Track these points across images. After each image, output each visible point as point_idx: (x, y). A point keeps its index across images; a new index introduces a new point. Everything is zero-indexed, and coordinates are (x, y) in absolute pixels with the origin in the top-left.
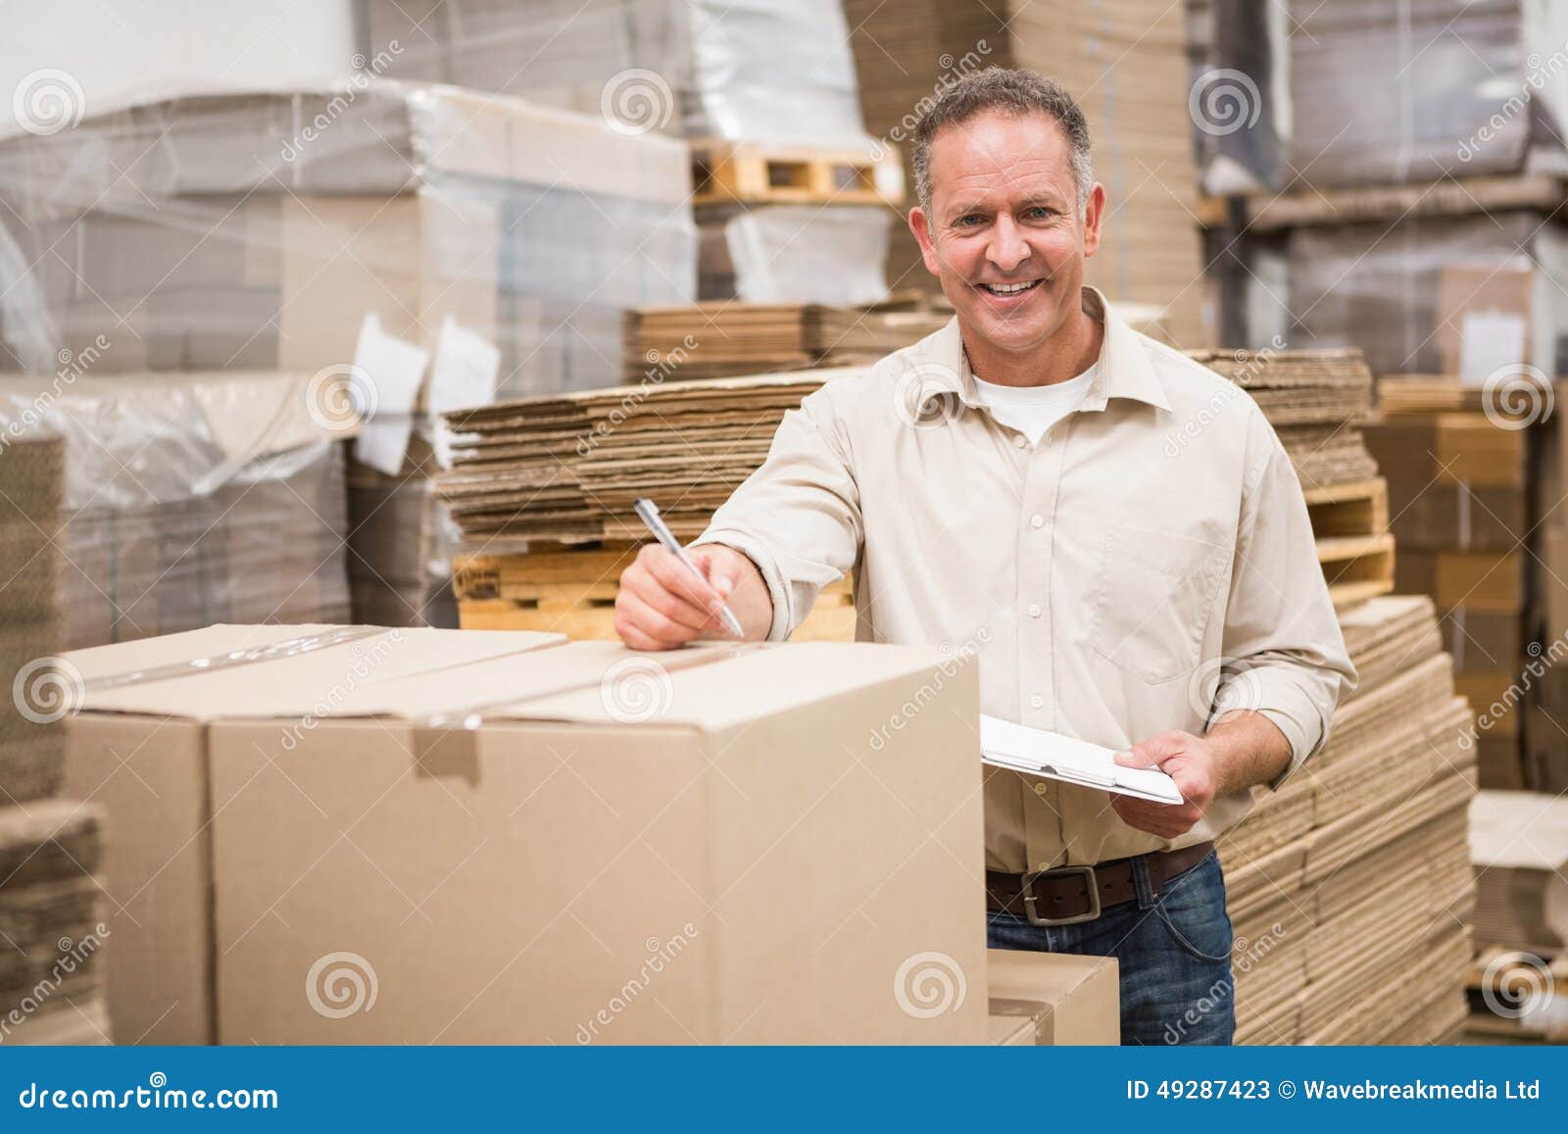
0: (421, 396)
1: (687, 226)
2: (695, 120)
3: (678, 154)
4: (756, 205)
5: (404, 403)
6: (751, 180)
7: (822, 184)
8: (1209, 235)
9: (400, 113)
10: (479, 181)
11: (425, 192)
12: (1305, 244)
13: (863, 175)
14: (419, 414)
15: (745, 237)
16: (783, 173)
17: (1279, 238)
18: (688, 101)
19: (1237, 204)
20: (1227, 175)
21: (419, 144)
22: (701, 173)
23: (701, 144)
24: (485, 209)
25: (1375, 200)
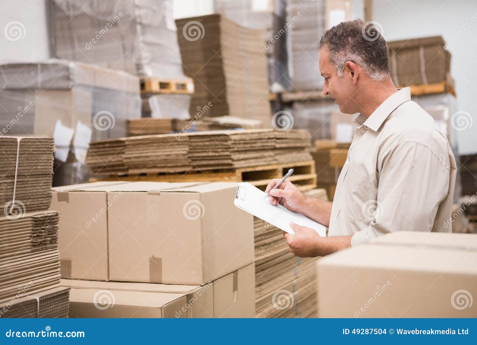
0: (72, 141)
1: (139, 99)
2: (141, 71)
3: (136, 80)
4: (156, 94)
5: (67, 143)
6: (155, 87)
7: (173, 88)
8: (272, 102)
9: (67, 69)
10: (87, 86)
11: (74, 90)
12: (297, 106)
13: (183, 86)
14: (71, 146)
15: (153, 102)
16: (163, 85)
17: (290, 104)
18: (139, 67)
19: (279, 95)
20: (277, 87)
21: (71, 77)
22: (143, 85)
23: (142, 77)
24: (88, 94)
25: (314, 94)
